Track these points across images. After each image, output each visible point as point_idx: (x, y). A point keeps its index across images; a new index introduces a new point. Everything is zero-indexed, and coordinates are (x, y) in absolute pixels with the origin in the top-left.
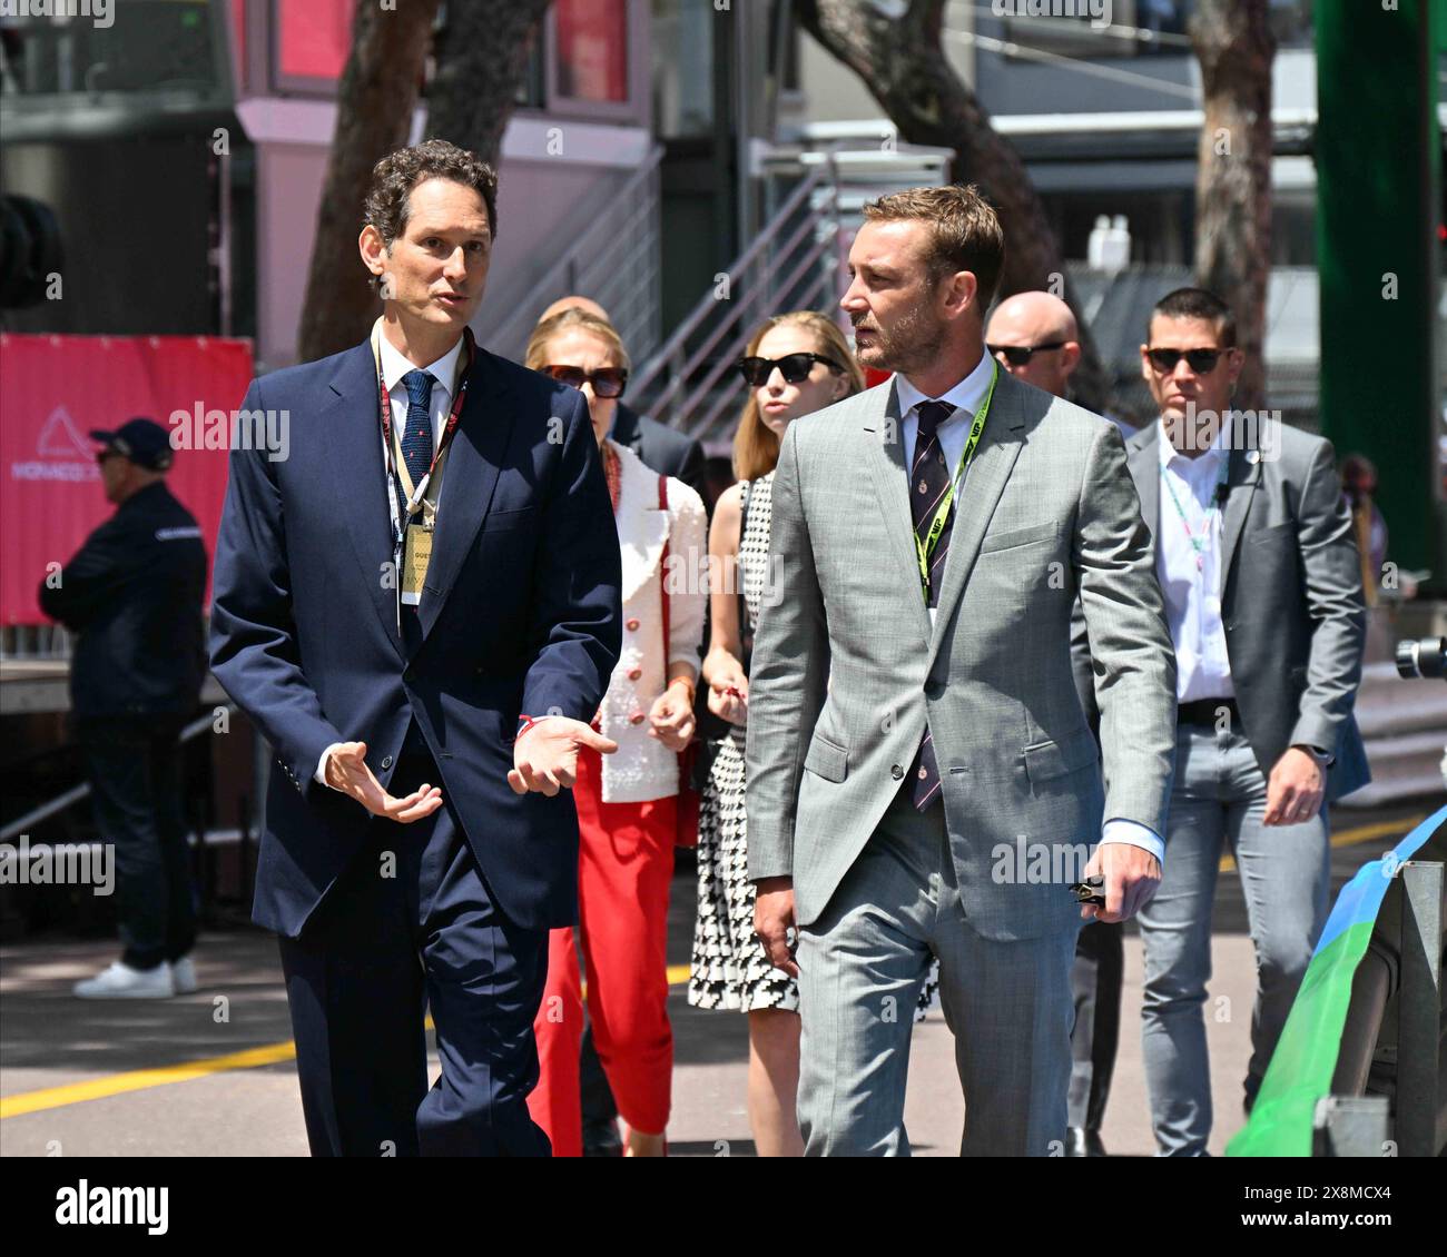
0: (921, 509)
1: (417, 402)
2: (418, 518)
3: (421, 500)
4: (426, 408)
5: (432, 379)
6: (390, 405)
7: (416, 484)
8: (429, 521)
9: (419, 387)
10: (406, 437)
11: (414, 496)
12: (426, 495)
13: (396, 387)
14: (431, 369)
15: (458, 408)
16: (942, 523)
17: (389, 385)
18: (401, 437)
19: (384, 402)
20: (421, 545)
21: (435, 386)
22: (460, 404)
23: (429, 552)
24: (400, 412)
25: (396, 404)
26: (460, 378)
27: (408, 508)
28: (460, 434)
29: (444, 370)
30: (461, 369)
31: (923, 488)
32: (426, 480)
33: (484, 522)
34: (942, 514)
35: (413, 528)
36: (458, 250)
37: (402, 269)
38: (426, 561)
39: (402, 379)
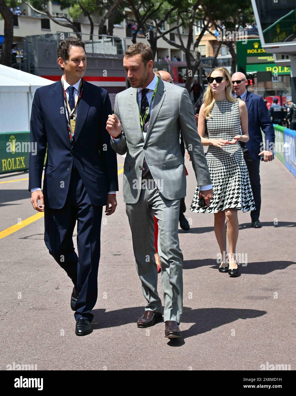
1: (71, 93)
2: (72, 117)
3: (73, 114)
4: (73, 94)
5: (74, 88)
6: (65, 94)
7: (71, 110)
8: (74, 118)
9: (71, 90)
10: (69, 100)
11: (71, 113)
12: (73, 113)
13: (67, 90)
14: (74, 86)
15: (81, 95)
17: (65, 89)
18: (68, 100)
19: (64, 93)
20: (73, 124)
21: (75, 89)
22: (81, 93)
23: (75, 125)
24: (68, 95)
25: (66, 93)
26: (81, 87)
27: (70, 115)
29: (77, 86)
31: (143, 108)
32: (74, 109)
33: (86, 118)
35: (71, 120)
36: (81, 62)
37: (69, 66)
38: (74, 127)
39: (68, 88)
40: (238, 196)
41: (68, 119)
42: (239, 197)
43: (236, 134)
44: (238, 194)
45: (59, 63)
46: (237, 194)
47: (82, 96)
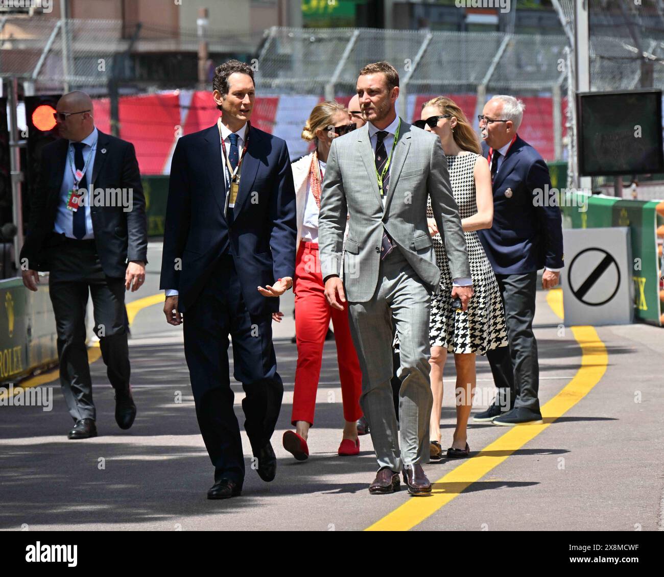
0: (379, 165)
1: (233, 143)
2: (235, 180)
4: (236, 145)
5: (238, 136)
6: (224, 144)
7: (234, 169)
8: (238, 181)
9: (234, 139)
10: (230, 154)
11: (233, 174)
12: (237, 173)
13: (226, 139)
14: (237, 133)
16: (387, 169)
17: (224, 139)
18: (228, 153)
19: (222, 143)
20: (236, 189)
21: (239, 138)
22: (247, 144)
23: (238, 191)
24: (228, 146)
26: (247, 135)
27: (232, 178)
28: (247, 154)
29: (241, 133)
30: (247, 133)
31: (379, 159)
32: (237, 168)
33: (255, 181)
34: (386, 166)
35: (233, 183)
36: (247, 95)
37: (229, 103)
38: (236, 194)
39: (229, 136)
40: (464, 334)
41: (229, 182)
42: (467, 335)
43: (471, 212)
44: (465, 331)
45: (215, 98)
46: (463, 330)
47: (247, 148)
